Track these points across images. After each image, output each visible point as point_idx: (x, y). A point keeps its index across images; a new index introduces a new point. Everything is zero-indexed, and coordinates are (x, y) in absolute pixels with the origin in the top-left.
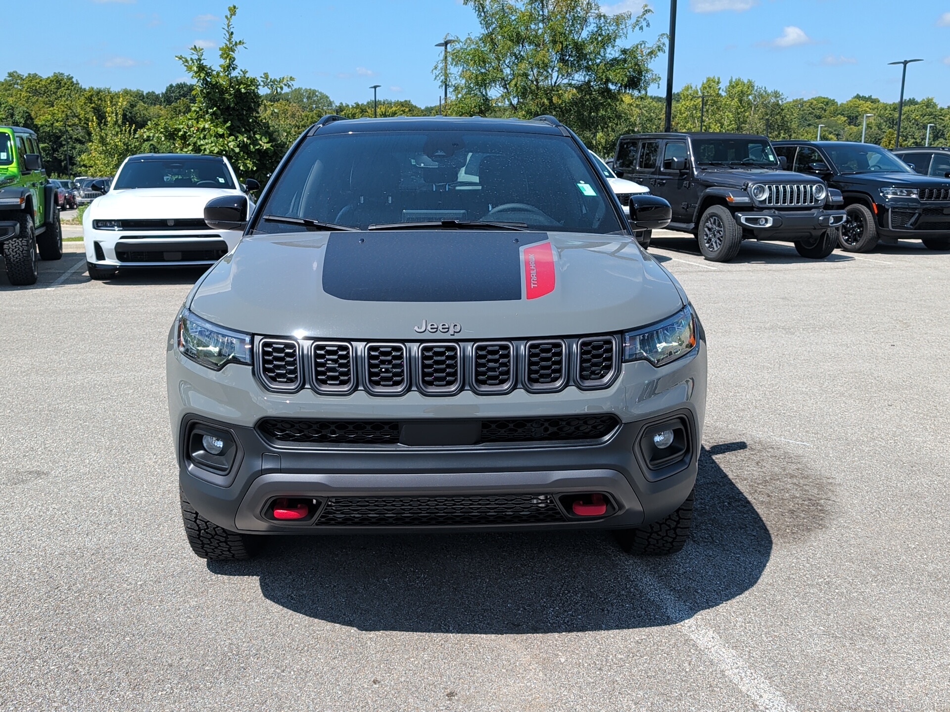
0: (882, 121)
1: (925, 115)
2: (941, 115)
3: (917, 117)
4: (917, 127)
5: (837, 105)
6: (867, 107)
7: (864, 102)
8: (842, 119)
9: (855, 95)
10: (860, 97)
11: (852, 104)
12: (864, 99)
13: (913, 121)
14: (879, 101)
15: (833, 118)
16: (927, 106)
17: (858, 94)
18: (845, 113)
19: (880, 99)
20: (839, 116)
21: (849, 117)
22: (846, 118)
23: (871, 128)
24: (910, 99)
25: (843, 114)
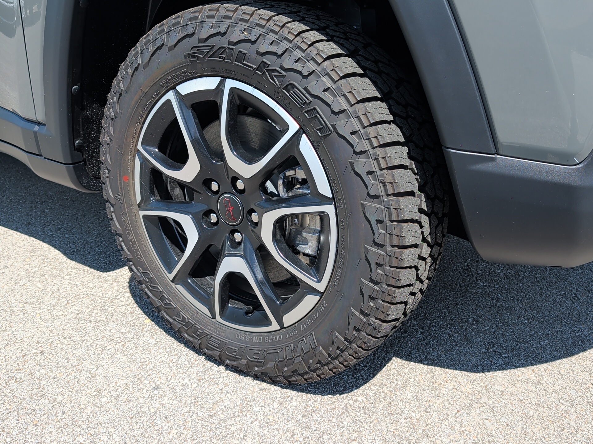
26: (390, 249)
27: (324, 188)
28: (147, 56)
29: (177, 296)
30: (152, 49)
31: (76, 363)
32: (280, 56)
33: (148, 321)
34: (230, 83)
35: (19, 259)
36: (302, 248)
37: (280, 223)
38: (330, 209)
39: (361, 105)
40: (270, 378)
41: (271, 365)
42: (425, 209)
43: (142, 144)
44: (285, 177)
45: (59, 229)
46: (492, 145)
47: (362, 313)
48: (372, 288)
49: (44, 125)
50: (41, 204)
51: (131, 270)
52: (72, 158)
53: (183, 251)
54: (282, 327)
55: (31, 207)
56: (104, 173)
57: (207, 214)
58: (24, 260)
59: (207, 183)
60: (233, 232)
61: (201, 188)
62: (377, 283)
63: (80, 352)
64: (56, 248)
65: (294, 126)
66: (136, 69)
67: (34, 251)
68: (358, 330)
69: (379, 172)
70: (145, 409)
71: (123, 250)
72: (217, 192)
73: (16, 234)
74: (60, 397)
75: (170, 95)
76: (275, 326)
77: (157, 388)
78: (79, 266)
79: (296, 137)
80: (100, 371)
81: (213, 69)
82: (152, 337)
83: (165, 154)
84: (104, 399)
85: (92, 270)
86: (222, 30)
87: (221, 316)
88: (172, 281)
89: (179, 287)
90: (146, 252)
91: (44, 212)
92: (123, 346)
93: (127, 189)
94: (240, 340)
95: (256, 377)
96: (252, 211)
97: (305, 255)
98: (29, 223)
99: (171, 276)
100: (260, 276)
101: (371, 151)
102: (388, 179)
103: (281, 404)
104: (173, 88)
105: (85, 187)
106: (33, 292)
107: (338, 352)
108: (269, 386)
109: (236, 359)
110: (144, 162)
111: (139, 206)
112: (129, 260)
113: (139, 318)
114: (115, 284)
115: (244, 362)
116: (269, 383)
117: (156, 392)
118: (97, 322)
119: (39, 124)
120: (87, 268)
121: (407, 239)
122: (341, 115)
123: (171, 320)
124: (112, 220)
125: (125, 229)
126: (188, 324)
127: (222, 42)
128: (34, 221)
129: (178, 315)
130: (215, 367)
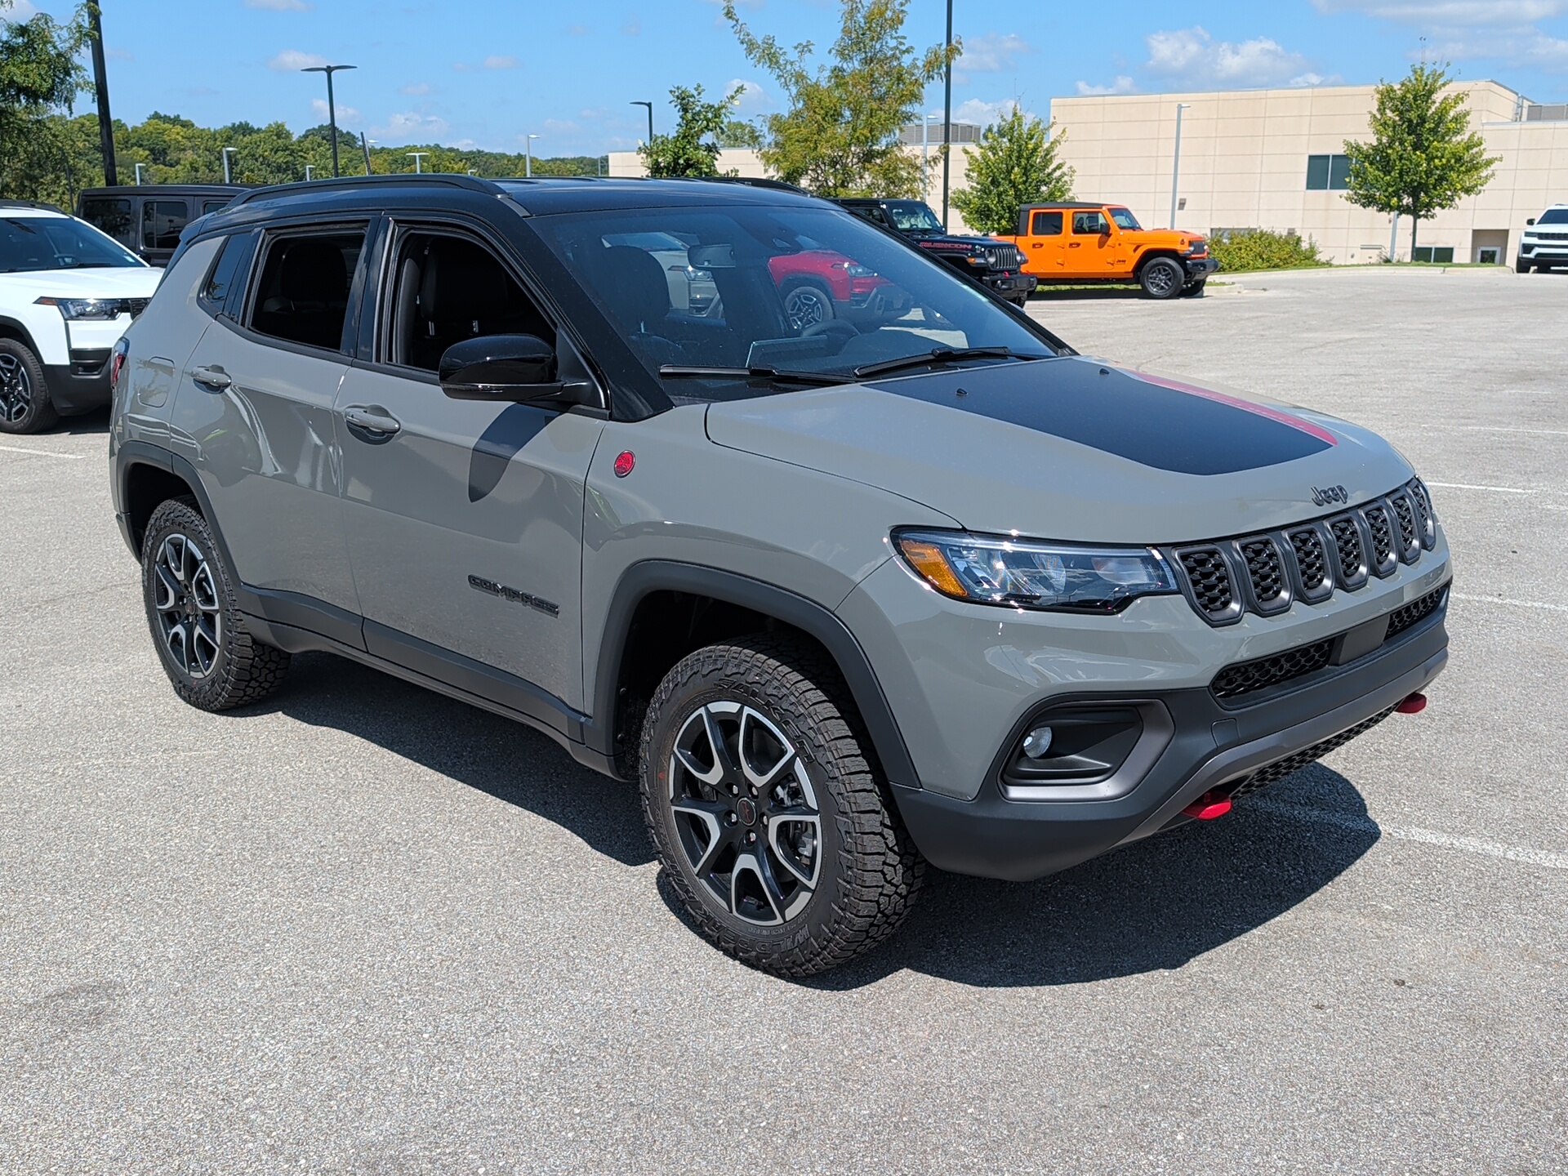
0: (212, 158)
1: (277, 150)
2: (301, 151)
3: (266, 153)
4: (269, 169)
5: (127, 129)
6: (178, 134)
7: (171, 126)
8: (141, 153)
9: (152, 113)
10: (161, 117)
11: (151, 128)
12: (166, 119)
13: (261, 159)
14: (193, 125)
15: (124, 152)
16: (279, 136)
17: (156, 112)
18: (145, 143)
19: (194, 122)
20: (135, 148)
21: (152, 151)
22: (147, 152)
23: (197, 170)
24: (241, 123)
25: (141, 146)
26: (856, 854)
27: (812, 802)
28: (686, 678)
29: (700, 889)
30: (689, 673)
31: (605, 948)
32: (780, 699)
33: (674, 918)
34: (747, 710)
35: (541, 846)
36: (801, 850)
37: (783, 828)
38: (816, 819)
39: (833, 742)
40: (776, 970)
41: (776, 956)
42: (889, 824)
43: (678, 747)
44: (789, 787)
45: (581, 812)
46: (917, 782)
47: (840, 908)
48: (845, 887)
49: (591, 717)
50: (557, 777)
51: (661, 863)
52: (614, 751)
53: (707, 844)
54: (785, 922)
55: (545, 780)
56: (642, 768)
57: (729, 813)
58: (546, 848)
59: (729, 787)
60: (749, 832)
61: (724, 791)
62: (848, 883)
63: (608, 939)
64: (578, 835)
65: (791, 751)
66: (677, 685)
67: (554, 837)
68: (839, 923)
69: (846, 794)
70: (664, 986)
71: (654, 841)
72: (736, 795)
73: (534, 816)
74: (592, 973)
75: (702, 711)
76: (779, 920)
77: (677, 972)
78: (605, 857)
79: (792, 761)
80: (626, 956)
81: (735, 697)
82: (676, 932)
83: (696, 757)
84: (629, 977)
85: (619, 863)
86: (742, 671)
87: (737, 910)
88: (697, 875)
89: (703, 881)
90: (675, 847)
91: (562, 787)
92: (648, 937)
93: (660, 785)
94: (751, 933)
95: (765, 971)
96: (763, 815)
97: (806, 856)
98: (546, 803)
99: (696, 870)
100: (768, 874)
101: (840, 778)
102: (852, 800)
103: (782, 993)
104: (705, 705)
105: (623, 777)
106: (559, 882)
107: (825, 943)
108: (776, 979)
109: (747, 952)
110: (678, 762)
111: (672, 801)
112: (659, 853)
113: (665, 914)
114: (643, 879)
115: (754, 953)
116: (776, 976)
117: (675, 975)
118: (624, 914)
119: (585, 715)
120: (613, 860)
121: (868, 848)
122: (821, 748)
123: (694, 914)
124: (646, 812)
125: (657, 822)
126: (709, 918)
127: (742, 680)
128: (550, 800)
129: (700, 909)
130: (731, 961)
